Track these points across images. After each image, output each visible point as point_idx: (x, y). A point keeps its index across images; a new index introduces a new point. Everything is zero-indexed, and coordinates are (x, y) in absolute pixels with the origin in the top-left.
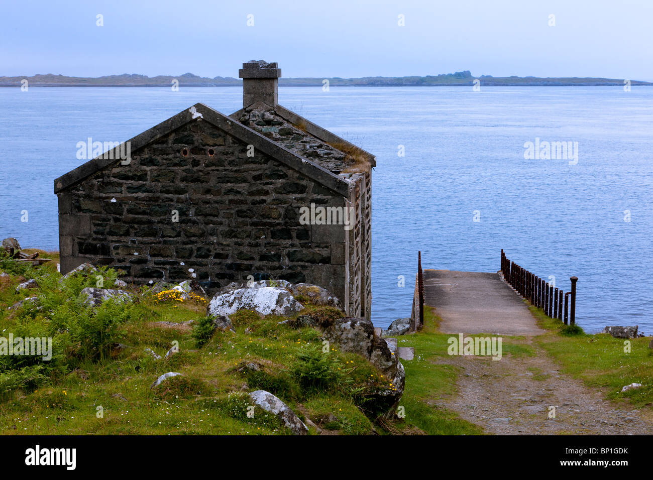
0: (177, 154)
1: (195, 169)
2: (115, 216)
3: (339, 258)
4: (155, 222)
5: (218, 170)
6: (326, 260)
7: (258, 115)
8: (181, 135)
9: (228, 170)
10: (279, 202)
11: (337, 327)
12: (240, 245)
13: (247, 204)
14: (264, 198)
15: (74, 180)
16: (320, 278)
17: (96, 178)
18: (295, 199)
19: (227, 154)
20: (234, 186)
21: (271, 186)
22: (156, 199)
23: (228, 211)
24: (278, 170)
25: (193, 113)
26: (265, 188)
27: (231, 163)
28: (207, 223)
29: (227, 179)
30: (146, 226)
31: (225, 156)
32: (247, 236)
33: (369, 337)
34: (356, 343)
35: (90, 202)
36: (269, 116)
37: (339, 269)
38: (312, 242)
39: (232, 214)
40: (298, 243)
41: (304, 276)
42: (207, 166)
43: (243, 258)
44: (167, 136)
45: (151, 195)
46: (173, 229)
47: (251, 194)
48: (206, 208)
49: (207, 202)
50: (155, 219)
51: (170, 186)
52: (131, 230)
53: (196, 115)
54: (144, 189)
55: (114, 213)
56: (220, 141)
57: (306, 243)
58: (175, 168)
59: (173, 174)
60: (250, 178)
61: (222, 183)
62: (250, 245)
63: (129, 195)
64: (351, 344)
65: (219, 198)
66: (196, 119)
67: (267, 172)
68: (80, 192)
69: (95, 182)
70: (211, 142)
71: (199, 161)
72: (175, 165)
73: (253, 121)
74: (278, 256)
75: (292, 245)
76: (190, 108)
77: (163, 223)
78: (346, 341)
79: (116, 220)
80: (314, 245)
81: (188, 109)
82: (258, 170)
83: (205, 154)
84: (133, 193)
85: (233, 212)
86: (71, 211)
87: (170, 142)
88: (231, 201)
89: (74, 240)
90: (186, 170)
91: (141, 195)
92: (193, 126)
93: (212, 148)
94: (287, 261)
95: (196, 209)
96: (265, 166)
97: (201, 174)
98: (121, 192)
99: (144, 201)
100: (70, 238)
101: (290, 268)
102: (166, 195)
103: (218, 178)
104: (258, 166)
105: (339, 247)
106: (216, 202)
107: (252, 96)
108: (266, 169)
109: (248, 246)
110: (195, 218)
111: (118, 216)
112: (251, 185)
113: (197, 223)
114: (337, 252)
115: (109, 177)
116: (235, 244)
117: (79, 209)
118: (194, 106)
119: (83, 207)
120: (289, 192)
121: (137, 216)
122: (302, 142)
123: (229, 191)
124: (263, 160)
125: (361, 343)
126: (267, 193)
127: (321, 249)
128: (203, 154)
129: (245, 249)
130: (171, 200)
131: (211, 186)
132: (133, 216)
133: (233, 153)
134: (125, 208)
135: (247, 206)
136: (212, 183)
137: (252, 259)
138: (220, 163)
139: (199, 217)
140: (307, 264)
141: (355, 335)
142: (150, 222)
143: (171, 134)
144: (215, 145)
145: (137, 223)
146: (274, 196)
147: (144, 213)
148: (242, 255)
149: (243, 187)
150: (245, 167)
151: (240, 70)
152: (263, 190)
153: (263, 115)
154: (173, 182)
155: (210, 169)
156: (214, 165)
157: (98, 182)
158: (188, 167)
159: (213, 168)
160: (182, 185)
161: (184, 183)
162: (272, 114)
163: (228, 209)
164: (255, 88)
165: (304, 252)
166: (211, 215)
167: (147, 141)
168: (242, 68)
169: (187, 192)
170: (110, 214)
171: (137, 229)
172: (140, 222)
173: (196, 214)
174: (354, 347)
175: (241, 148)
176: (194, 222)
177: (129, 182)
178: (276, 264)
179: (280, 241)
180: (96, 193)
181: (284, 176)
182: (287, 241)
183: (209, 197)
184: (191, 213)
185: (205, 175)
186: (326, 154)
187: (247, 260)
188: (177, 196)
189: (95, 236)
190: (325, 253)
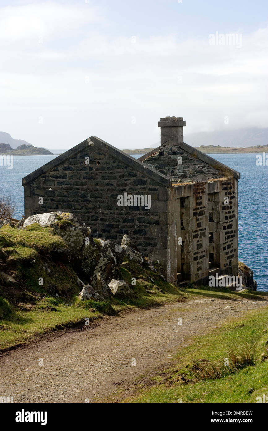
0: (82, 164)
1: (90, 172)
2: (51, 198)
3: (164, 221)
4: (70, 201)
5: (102, 173)
6: (157, 223)
7: (169, 149)
8: (83, 154)
9: (107, 172)
10: (133, 190)
11: (68, 229)
12: (113, 214)
13: (116, 191)
14: (125, 188)
15: (31, 179)
16: (154, 232)
17: (43, 177)
18: (141, 188)
19: (106, 163)
20: (110, 181)
21: (129, 181)
22: (71, 189)
23: (107, 195)
24: (132, 172)
25: (89, 141)
26: (126, 182)
27: (108, 168)
28: (96, 202)
29: (106, 177)
30: (66, 203)
31: (105, 165)
32: (117, 209)
33: (83, 235)
34: (77, 238)
35: (39, 190)
36: (175, 149)
37: (164, 227)
38: (150, 212)
39: (109, 197)
40: (142, 213)
41: (146, 231)
42: (96, 170)
43: (114, 221)
44: (77, 154)
45: (69, 186)
46: (79, 205)
47: (118, 185)
48: (96, 193)
49: (97, 190)
50: (71, 200)
51: (78, 182)
52: (59, 205)
53: (91, 143)
54: (65, 183)
55: (51, 196)
56: (103, 156)
57: (147, 213)
58: (81, 172)
59: (80, 175)
60: (118, 177)
61: (104, 180)
62: (118, 214)
63: (58, 186)
64: (75, 238)
65: (102, 188)
66: (91, 145)
67: (126, 173)
68: (35, 185)
69: (42, 179)
70: (98, 157)
71: (92, 168)
72: (81, 170)
73: (166, 152)
74: (132, 220)
75: (140, 214)
76: (88, 139)
77: (75, 202)
78: (72, 236)
79: (52, 200)
80: (151, 214)
81: (86, 140)
82: (122, 172)
83: (95, 164)
84: (60, 185)
85: (109, 195)
86: (30, 195)
87: (78, 157)
88: (108, 190)
89: (31, 211)
90: (86, 172)
91: (64, 186)
92: (89, 149)
93: (99, 161)
94: (137, 223)
95: (91, 194)
96: (125, 170)
97: (93, 175)
98: (54, 185)
99: (65, 190)
100: (29, 210)
101: (138, 227)
102: (76, 187)
103: (102, 177)
104: (121, 170)
105: (163, 215)
106: (101, 190)
107: (166, 137)
108: (126, 172)
109: (117, 214)
110: (90, 199)
111: (53, 198)
112: (118, 180)
113: (92, 202)
114: (163, 218)
115: (48, 177)
116: (111, 213)
117: (34, 194)
118: (89, 138)
119: (36, 193)
120: (138, 185)
121: (62, 198)
122: (193, 164)
123: (107, 184)
124: (124, 167)
125: (80, 238)
126: (126, 185)
127: (154, 216)
128: (94, 164)
129: (116, 216)
130: (79, 189)
131: (98, 182)
132: (60, 198)
133: (109, 163)
134: (57, 193)
135: (117, 192)
136: (99, 179)
137: (119, 221)
138: (103, 169)
139: (92, 199)
140: (147, 225)
141: (76, 233)
142: (68, 201)
143: (78, 153)
144: (100, 159)
145: (62, 202)
146: (130, 187)
147: (65, 196)
148: (114, 219)
149: (114, 182)
150: (115, 170)
151: (158, 122)
152: (124, 183)
153: (172, 148)
154: (80, 179)
155: (98, 172)
156: (99, 170)
157: (43, 180)
158: (87, 171)
159: (100, 171)
160: (84, 181)
161: (85, 180)
162: (177, 148)
163: (107, 194)
164: (167, 133)
165: (146, 218)
166: (98, 197)
167: (66, 157)
168: (160, 121)
169: (86, 185)
170: (49, 197)
171: (61, 205)
172: (63, 201)
173: (91, 197)
174: (76, 239)
175: (113, 160)
176: (90, 201)
177: (59, 179)
178: (131, 224)
179: (133, 212)
180: (42, 186)
181: (135, 176)
182: (137, 212)
183: (98, 187)
184: (89, 195)
185: (95, 175)
186: (208, 171)
187: (116, 222)
188: (81, 187)
189: (41, 209)
190: (156, 218)
